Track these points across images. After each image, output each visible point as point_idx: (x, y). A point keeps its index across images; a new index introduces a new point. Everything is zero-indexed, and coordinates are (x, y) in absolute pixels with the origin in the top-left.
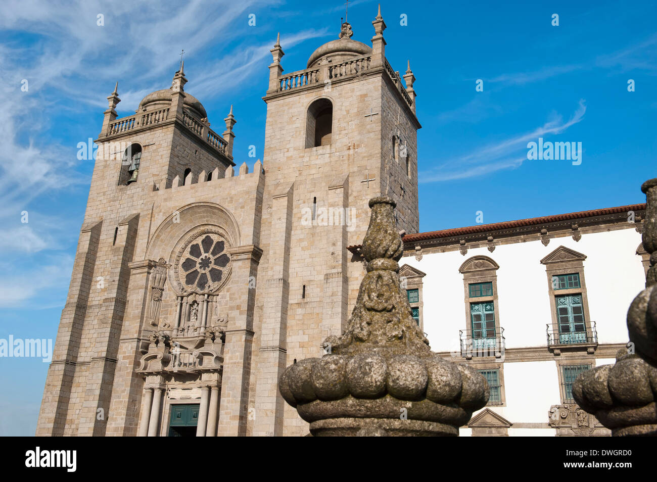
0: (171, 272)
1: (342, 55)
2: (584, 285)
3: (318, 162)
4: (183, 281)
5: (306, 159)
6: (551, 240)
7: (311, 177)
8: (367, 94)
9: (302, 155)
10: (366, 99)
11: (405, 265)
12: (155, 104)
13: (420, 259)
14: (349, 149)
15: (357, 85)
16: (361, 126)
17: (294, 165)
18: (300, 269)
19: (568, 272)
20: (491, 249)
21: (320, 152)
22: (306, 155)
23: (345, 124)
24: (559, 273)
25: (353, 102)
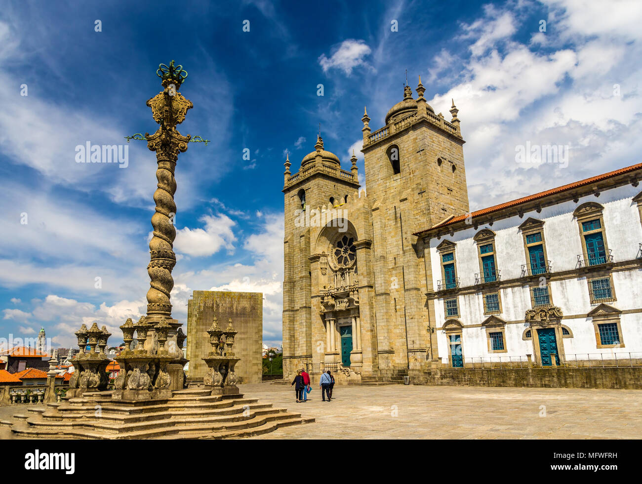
0: (329, 258)
1: (402, 113)
2: (544, 239)
3: (394, 185)
4: (336, 262)
5: (388, 184)
6: (524, 214)
7: (392, 194)
8: (416, 138)
9: (385, 182)
10: (417, 141)
11: (445, 240)
12: (309, 163)
13: (452, 235)
14: (410, 174)
15: (411, 132)
16: (416, 159)
17: (382, 189)
18: (392, 249)
19: (535, 232)
20: (491, 224)
21: (395, 179)
22: (387, 181)
23: (406, 159)
24: (529, 233)
25: (410, 144)
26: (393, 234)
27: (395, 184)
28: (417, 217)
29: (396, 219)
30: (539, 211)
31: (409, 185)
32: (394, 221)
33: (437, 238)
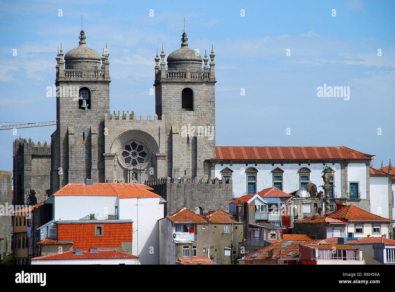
0: (119, 157)
2: (283, 180)
4: (123, 161)
5: (183, 116)
6: (274, 164)
8: (208, 91)
9: (180, 113)
10: (208, 93)
11: (226, 167)
13: (231, 165)
14: (202, 115)
15: (204, 85)
16: (207, 106)
17: (177, 118)
18: (183, 164)
19: (279, 175)
20: (256, 165)
21: (189, 114)
22: (183, 114)
23: (199, 103)
24: (276, 175)
25: (203, 93)
26: (185, 153)
27: (189, 118)
28: (205, 146)
29: (188, 143)
30: (282, 165)
31: (200, 122)
32: (187, 144)
33: (220, 165)
